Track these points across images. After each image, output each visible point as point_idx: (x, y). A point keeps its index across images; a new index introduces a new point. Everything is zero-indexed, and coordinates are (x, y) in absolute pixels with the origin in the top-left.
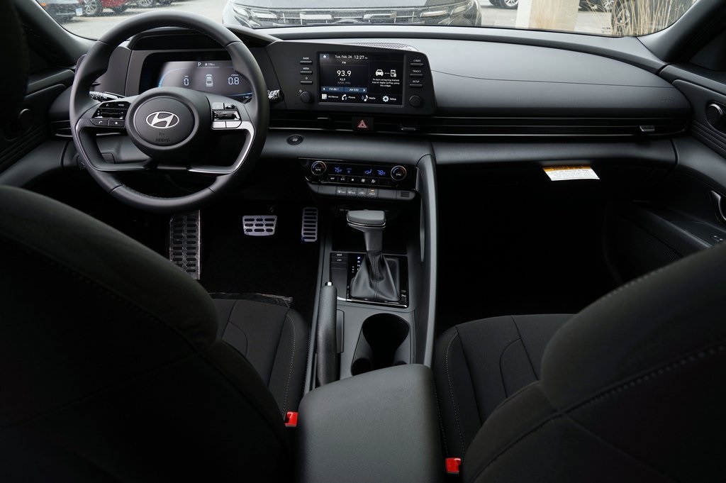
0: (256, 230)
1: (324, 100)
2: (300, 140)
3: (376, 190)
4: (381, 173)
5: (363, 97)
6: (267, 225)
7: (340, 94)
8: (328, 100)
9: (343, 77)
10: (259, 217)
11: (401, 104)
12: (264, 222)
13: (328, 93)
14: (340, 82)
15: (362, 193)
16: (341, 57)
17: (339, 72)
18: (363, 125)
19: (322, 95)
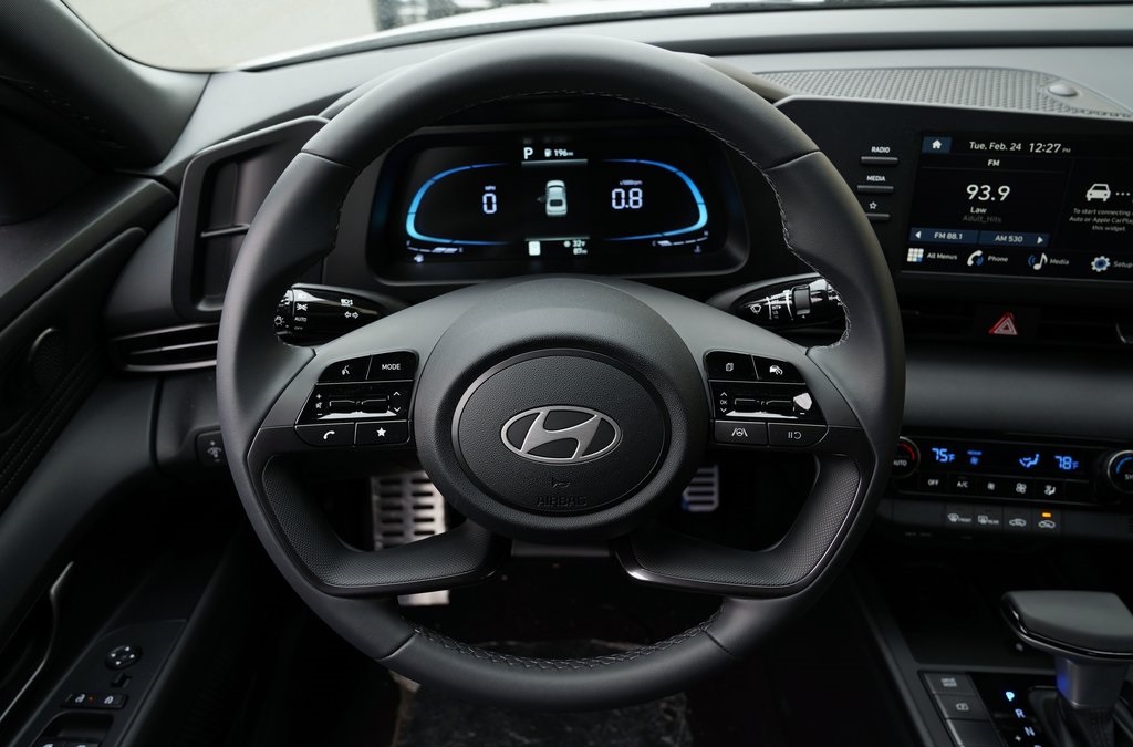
1: (913, 266)
3: (1059, 514)
4: (1066, 463)
5: (1031, 259)
7: (964, 250)
8: (925, 264)
13: (928, 246)
14: (972, 219)
15: (1018, 522)
16: (988, 146)
17: (973, 189)
18: (1007, 328)
19: (911, 250)
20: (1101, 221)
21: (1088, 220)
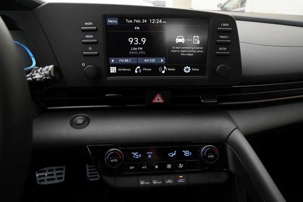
0: (48, 180)
1: (113, 74)
2: (87, 122)
3: (186, 176)
4: (187, 153)
5: (160, 69)
6: (57, 174)
7: (133, 66)
8: (118, 73)
9: (137, 46)
10: (50, 168)
11: (204, 74)
12: (55, 172)
13: (118, 66)
14: (133, 53)
15: (170, 181)
16: (133, 21)
17: (131, 40)
18: (158, 100)
19: (111, 68)
20: (184, 51)
21: (178, 51)
